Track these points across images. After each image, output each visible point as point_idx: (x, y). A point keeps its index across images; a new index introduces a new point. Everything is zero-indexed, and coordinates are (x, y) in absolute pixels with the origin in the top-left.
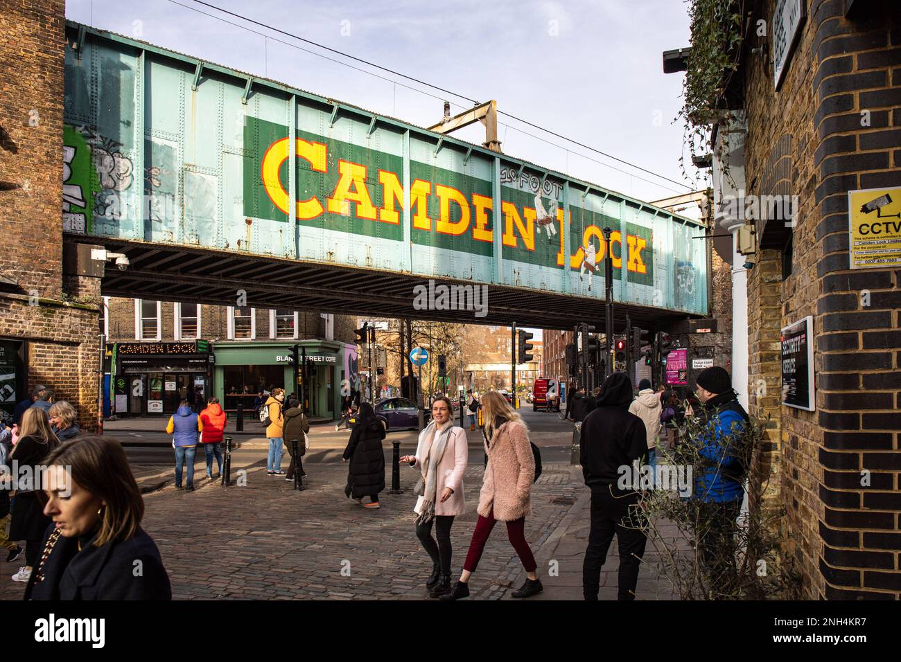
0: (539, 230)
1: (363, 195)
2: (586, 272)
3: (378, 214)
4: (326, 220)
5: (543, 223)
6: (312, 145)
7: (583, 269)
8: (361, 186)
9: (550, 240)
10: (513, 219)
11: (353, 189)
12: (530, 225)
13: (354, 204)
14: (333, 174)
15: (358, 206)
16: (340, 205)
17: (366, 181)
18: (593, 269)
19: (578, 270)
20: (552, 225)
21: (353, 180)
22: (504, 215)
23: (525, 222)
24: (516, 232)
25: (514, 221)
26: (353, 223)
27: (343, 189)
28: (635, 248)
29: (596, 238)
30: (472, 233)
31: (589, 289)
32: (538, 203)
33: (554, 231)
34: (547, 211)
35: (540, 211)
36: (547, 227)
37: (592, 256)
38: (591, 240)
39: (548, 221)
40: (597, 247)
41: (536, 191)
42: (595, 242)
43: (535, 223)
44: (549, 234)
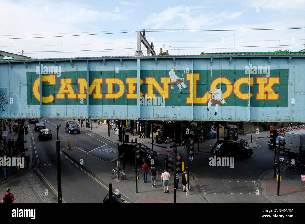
0: (172, 88)
1: (70, 90)
2: (213, 105)
3: (77, 96)
5: (175, 84)
6: (50, 76)
7: (210, 103)
8: (69, 87)
9: (181, 92)
10: (153, 85)
11: (66, 88)
12: (166, 87)
13: (66, 95)
14: (58, 84)
15: (69, 94)
16: (60, 96)
17: (72, 85)
18: (219, 103)
19: (207, 104)
20: (183, 83)
21: (66, 85)
22: (147, 84)
23: (162, 85)
24: (156, 92)
25: (153, 86)
26: (66, 101)
27: (62, 90)
28: (266, 85)
29: (224, 85)
30: (126, 96)
31: (216, 114)
32: (172, 74)
33: (184, 86)
34: (180, 77)
35: (174, 78)
36: (179, 85)
37: (219, 95)
38: (218, 86)
39: (180, 82)
40: (224, 90)
41: (171, 67)
42: (223, 87)
43: (170, 85)
44: (180, 88)
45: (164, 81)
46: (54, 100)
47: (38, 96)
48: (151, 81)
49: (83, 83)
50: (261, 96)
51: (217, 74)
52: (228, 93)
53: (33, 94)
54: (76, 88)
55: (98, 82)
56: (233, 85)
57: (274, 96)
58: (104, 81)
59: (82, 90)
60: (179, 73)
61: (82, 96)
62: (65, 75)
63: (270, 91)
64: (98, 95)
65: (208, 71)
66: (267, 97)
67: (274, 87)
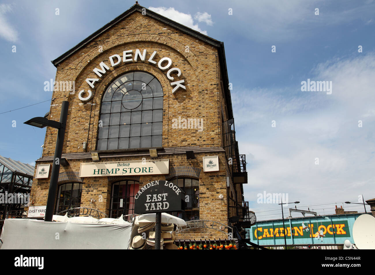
0: (304, 231)
1: (268, 233)
2: (320, 237)
3: (270, 236)
4: (263, 239)
5: (305, 229)
6: (260, 228)
7: (319, 237)
8: (267, 232)
11: (266, 233)
13: (266, 235)
14: (263, 231)
16: (264, 236)
17: (268, 231)
18: (323, 236)
20: (308, 229)
22: (294, 230)
23: (300, 230)
24: (298, 232)
25: (297, 230)
26: (266, 238)
27: (265, 234)
28: (340, 227)
29: (323, 228)
30: (287, 235)
31: (322, 241)
32: (303, 225)
33: (308, 230)
34: (306, 226)
35: (304, 226)
36: (306, 229)
37: (322, 233)
38: (321, 229)
39: (306, 228)
40: (324, 231)
41: (302, 222)
42: (323, 229)
43: (303, 229)
44: (307, 231)
45: (301, 228)
46: (262, 238)
47: (256, 236)
48: (296, 228)
49: (272, 230)
50: (338, 233)
51: (320, 224)
52: (325, 232)
53: (255, 236)
54: (269, 232)
55: (277, 230)
56: (327, 228)
57: (344, 232)
58: (279, 229)
59: (272, 233)
60: (305, 224)
61: (272, 236)
62: (265, 228)
63: (342, 230)
64: (277, 235)
65: (316, 223)
66: (341, 233)
67: (343, 228)
